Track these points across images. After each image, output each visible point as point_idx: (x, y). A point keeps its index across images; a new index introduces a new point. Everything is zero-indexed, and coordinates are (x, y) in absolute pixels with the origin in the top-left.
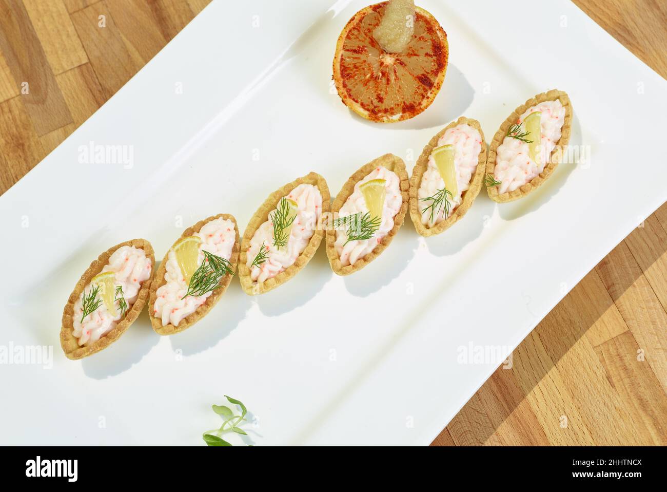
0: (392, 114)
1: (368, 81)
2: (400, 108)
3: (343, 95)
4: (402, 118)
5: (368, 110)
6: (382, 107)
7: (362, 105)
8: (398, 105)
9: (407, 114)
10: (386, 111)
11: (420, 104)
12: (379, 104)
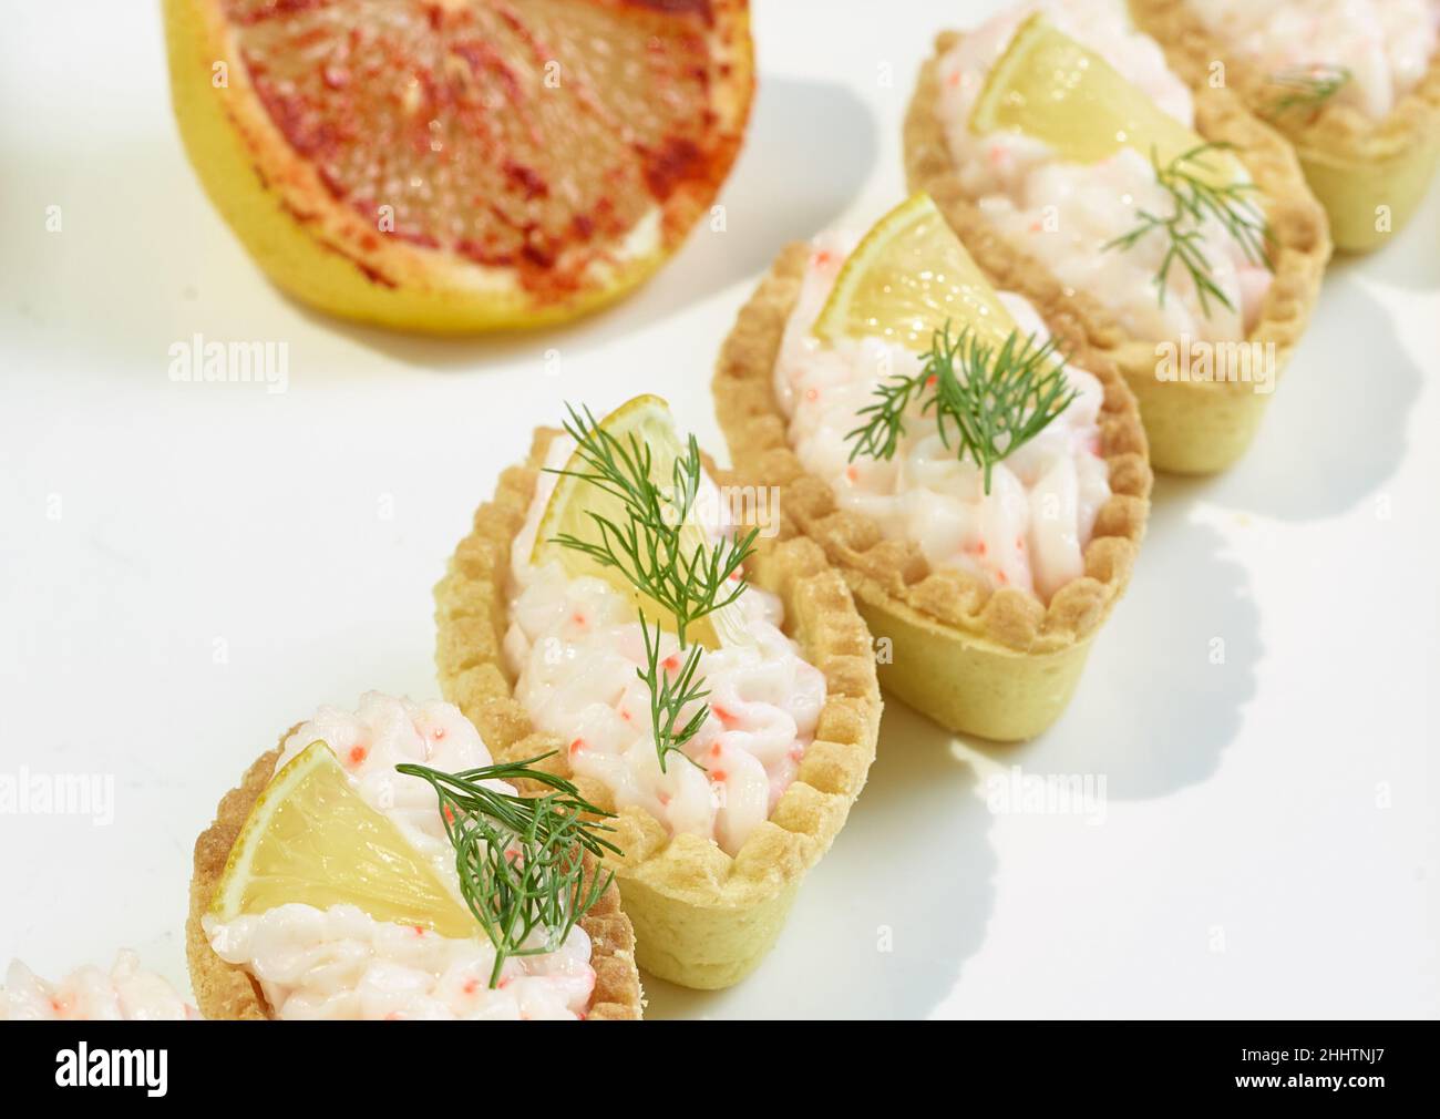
0: (617, 230)
1: (425, 117)
2: (632, 187)
3: (356, 237)
4: (673, 229)
5: (502, 261)
6: (554, 217)
7: (466, 249)
8: (618, 173)
9: (682, 200)
10: (582, 229)
11: (709, 119)
12: (534, 210)
